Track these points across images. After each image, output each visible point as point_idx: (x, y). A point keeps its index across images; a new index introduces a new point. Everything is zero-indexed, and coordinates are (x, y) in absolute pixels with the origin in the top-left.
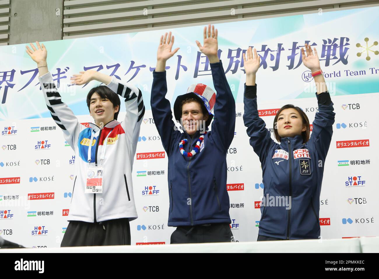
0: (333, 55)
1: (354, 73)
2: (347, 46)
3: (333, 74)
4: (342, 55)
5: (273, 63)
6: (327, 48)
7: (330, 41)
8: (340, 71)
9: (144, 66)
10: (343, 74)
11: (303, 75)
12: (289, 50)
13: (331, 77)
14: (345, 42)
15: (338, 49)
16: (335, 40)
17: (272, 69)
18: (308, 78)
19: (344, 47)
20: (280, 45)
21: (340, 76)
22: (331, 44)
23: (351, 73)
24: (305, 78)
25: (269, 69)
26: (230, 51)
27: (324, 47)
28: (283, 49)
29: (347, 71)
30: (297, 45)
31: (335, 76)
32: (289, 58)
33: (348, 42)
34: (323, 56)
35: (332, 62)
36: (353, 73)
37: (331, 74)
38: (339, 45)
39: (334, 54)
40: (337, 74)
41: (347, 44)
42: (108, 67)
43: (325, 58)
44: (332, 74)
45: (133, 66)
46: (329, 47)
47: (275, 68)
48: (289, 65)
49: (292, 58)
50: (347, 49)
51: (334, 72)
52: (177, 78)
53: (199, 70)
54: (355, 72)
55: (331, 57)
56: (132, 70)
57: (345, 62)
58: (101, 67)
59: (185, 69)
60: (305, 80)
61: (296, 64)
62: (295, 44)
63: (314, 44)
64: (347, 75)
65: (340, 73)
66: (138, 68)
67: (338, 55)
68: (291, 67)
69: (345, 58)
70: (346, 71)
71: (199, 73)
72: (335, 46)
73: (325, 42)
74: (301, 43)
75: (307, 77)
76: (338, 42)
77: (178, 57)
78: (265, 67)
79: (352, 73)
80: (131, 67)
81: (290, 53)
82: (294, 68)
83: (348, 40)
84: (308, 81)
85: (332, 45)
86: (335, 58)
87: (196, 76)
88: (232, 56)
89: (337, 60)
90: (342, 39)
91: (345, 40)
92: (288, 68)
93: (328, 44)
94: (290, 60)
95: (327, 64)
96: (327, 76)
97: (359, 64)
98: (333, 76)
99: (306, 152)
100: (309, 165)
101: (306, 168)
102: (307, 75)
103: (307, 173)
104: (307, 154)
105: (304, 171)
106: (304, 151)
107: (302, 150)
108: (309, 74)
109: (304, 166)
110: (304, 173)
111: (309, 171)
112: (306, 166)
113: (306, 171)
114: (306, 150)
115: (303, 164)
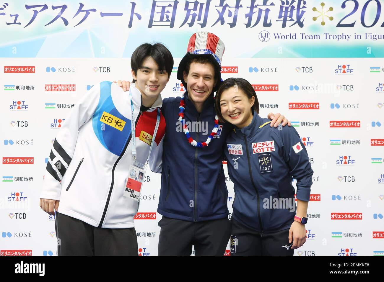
0: (290, 17)
1: (309, 37)
2: (303, 10)
4: (299, 17)
5: (231, 20)
8: (295, 34)
10: (299, 37)
11: (260, 34)
13: (287, 39)
15: (295, 11)
17: (229, 26)
18: (265, 38)
19: (301, 10)
21: (295, 39)
24: (261, 38)
25: (226, 26)
27: (282, 8)
29: (302, 34)
31: (290, 38)
32: (247, 16)
34: (280, 17)
35: (288, 23)
36: (308, 37)
37: (287, 36)
38: (296, 8)
40: (293, 37)
41: (304, 7)
43: (282, 19)
44: (288, 36)
46: (287, 8)
47: (233, 25)
48: (247, 23)
49: (249, 16)
50: (303, 12)
51: (290, 34)
52: (130, 26)
53: (154, 20)
57: (301, 25)
60: (261, 39)
61: (253, 23)
64: (302, 38)
65: (295, 36)
67: (294, 18)
68: (248, 25)
69: (301, 20)
71: (154, 23)
75: (263, 37)
79: (307, 36)
82: (251, 26)
84: (264, 41)
86: (292, 20)
87: (150, 25)
89: (293, 22)
94: (248, 18)
95: (284, 26)
96: (283, 37)
97: (314, 28)
98: (289, 37)
99: (267, 146)
100: (270, 160)
101: (266, 165)
102: (263, 35)
103: (267, 170)
104: (268, 148)
105: (265, 169)
106: (263, 144)
107: (261, 144)
108: (266, 34)
109: (264, 162)
110: (265, 171)
111: (270, 167)
112: (267, 162)
113: (267, 168)
114: (266, 143)
115: (263, 160)
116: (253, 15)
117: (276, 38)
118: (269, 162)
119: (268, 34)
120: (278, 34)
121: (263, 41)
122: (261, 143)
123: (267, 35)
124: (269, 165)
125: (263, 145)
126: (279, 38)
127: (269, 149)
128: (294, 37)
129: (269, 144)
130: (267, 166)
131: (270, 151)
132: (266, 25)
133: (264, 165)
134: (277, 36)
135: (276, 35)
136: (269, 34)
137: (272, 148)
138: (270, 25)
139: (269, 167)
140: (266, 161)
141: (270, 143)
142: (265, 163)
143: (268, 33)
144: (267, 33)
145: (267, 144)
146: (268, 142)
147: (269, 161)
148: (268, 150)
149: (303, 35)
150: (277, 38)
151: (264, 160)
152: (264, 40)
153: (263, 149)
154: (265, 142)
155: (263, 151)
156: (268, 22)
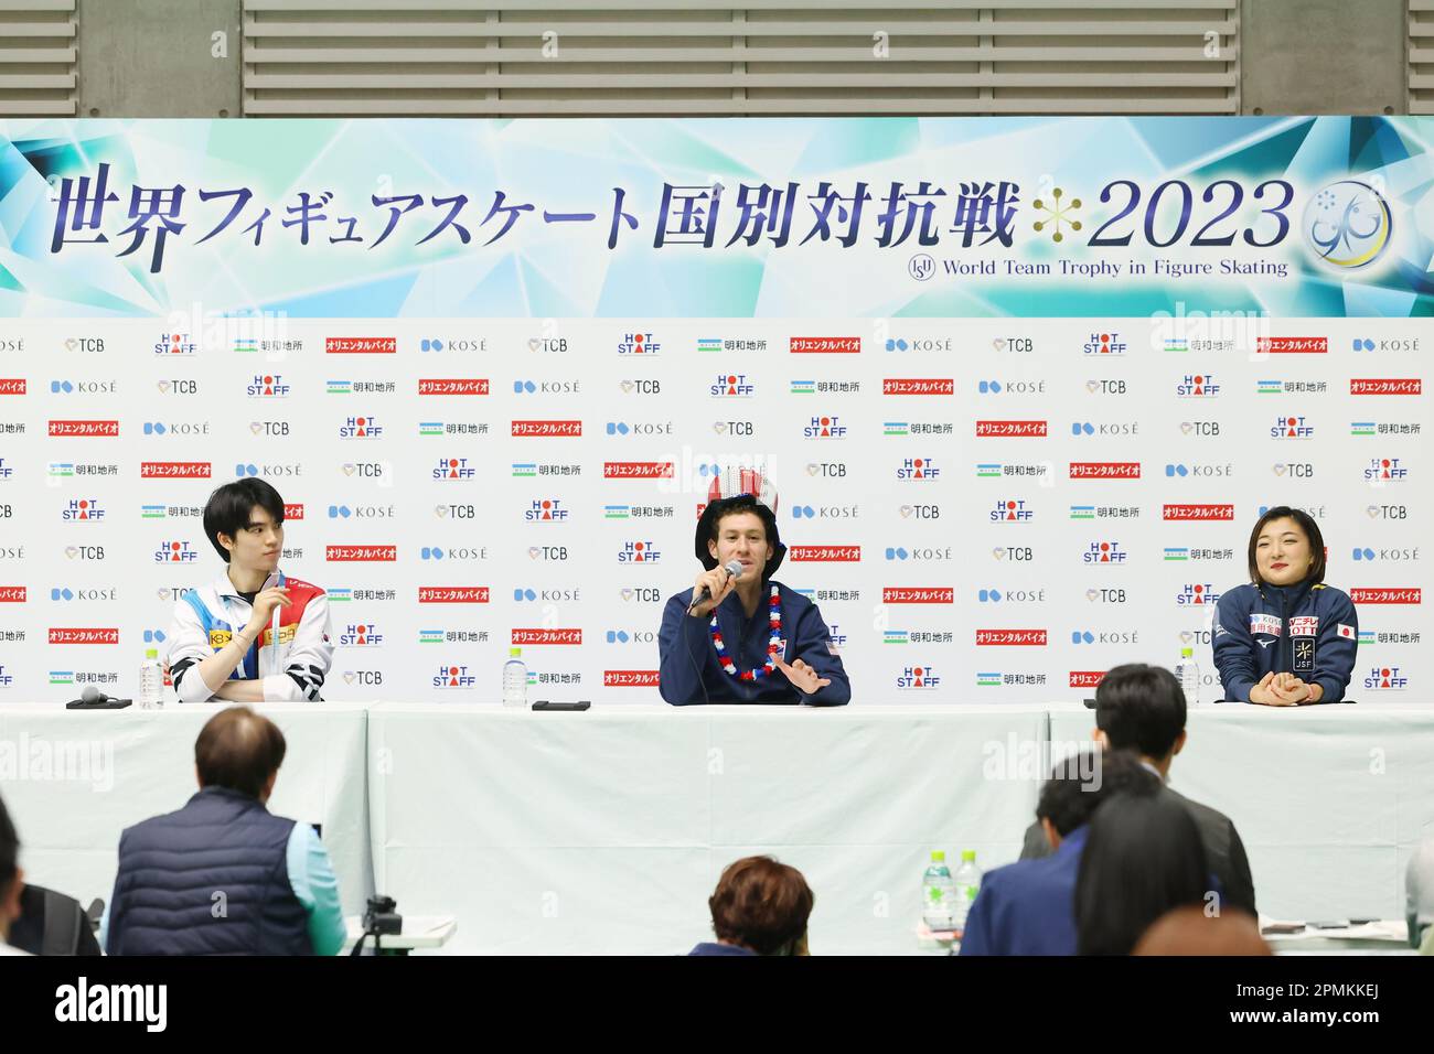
0: (981, 222)
1: (1025, 269)
2: (1013, 205)
3: (978, 266)
4: (1002, 223)
5: (844, 229)
6: (968, 202)
7: (976, 189)
8: (993, 262)
9: (529, 207)
10: (1001, 268)
11: (912, 262)
12: (883, 199)
13: (973, 273)
14: (1009, 194)
15: (993, 210)
16: (988, 186)
17: (841, 242)
18: (922, 270)
19: (1006, 206)
20: (861, 187)
21: (993, 273)
22: (977, 196)
24: (915, 270)
25: (834, 243)
26: (744, 191)
27: (962, 200)
28: (868, 197)
29: (1010, 262)
30: (902, 191)
31: (982, 272)
32: (881, 219)
33: (1016, 195)
34: (958, 222)
35: (978, 237)
36: (1023, 268)
37: (973, 266)
38: (995, 200)
39: (983, 220)
40: (988, 268)
41: (1014, 199)
42: (437, 202)
43: (963, 227)
44: (975, 267)
45: (503, 206)
46: (974, 202)
47: (849, 241)
48: (881, 236)
49: (887, 220)
50: (1012, 210)
51: (982, 262)
52: (612, 244)
53: (667, 229)
54: (1026, 267)
55: (977, 226)
56: (498, 213)
57: (1007, 241)
58: (418, 201)
59: (634, 224)
60: (914, 274)
61: (896, 236)
62: (896, 187)
63: (940, 192)
64: (1010, 272)
65: (993, 266)
66: (514, 211)
67: (992, 223)
68: (884, 241)
69: (1008, 230)
70: (1007, 264)
71: (667, 238)
72: (988, 200)
73: (965, 189)
74: (910, 187)
75: (920, 269)
76: (994, 193)
77: (615, 193)
78: (825, 236)
79: (1019, 267)
80: (497, 208)
81: (884, 209)
82: (892, 242)
83: (1016, 189)
84: (922, 279)
85: (979, 198)
86: (986, 229)
87: (659, 242)
88: (749, 202)
89: (989, 235)
90: (1004, 186)
91: (1010, 188)
92: (878, 243)
93: (971, 195)
94: (883, 224)
95: (967, 243)
96: (965, 270)
97: (1037, 249)
98: (977, 270)
102: (920, 263)
108: (925, 261)
116: (897, 217)
117: (948, 271)
119: (929, 261)
120: (952, 262)
121: (917, 278)
123: (928, 264)
126: (955, 272)
128: (990, 269)
132: (926, 240)
134: (950, 267)
135: (949, 264)
136: (932, 263)
138: (935, 241)
143: (930, 259)
144: (927, 259)
149: (1012, 264)
150: (952, 270)
152: (921, 275)
156: (931, 235)
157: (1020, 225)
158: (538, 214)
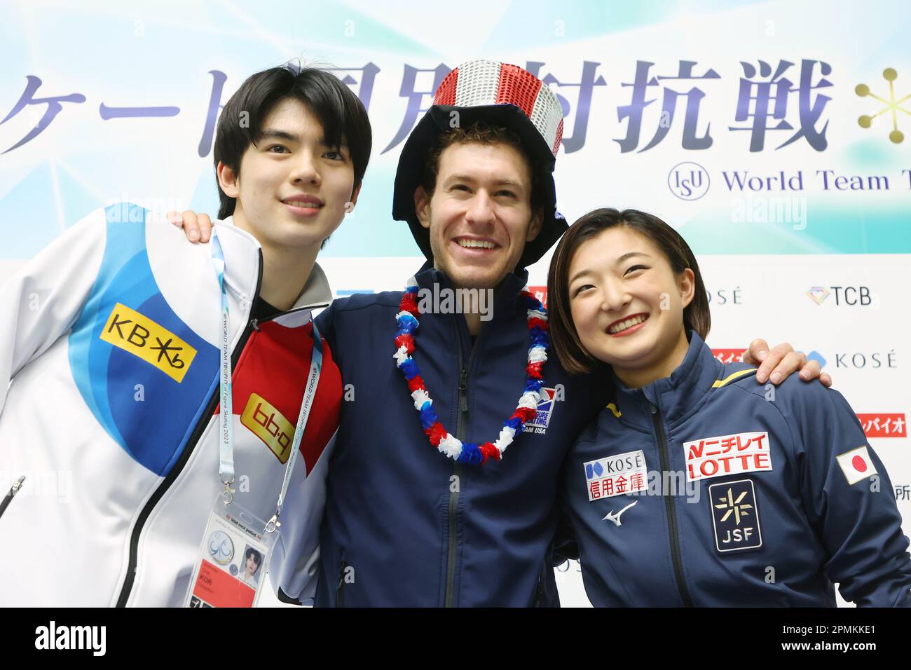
0: (776, 116)
1: (850, 183)
2: (824, 91)
3: (776, 179)
4: (809, 119)
6: (754, 91)
7: (765, 69)
8: (800, 173)
9: (78, 98)
10: (813, 183)
11: (674, 176)
12: (623, 85)
13: (769, 188)
14: (817, 76)
15: (793, 99)
16: (784, 65)
18: (690, 185)
19: (813, 94)
20: (590, 68)
21: (801, 188)
22: (768, 79)
23: (839, 181)
24: (678, 186)
26: (410, 74)
27: (745, 86)
28: (602, 82)
29: (825, 173)
30: (652, 73)
31: (783, 188)
32: (622, 113)
33: (828, 78)
34: (741, 116)
35: (773, 138)
36: (846, 181)
37: (769, 180)
38: (797, 84)
39: (780, 113)
40: (791, 182)
41: (824, 83)
43: (750, 122)
44: (772, 181)
45: (37, 95)
46: (764, 88)
47: (574, 143)
48: (623, 136)
49: (632, 114)
50: (822, 100)
51: (782, 173)
54: (852, 180)
55: (771, 122)
56: (28, 106)
57: (819, 143)
60: (678, 191)
61: (646, 135)
62: (643, 68)
63: (712, 74)
64: (826, 187)
65: (800, 179)
66: (54, 104)
67: (793, 116)
68: (628, 144)
69: (818, 127)
70: (821, 175)
72: (785, 86)
73: (749, 70)
74: (665, 67)
75: (686, 183)
76: (793, 75)
77: (211, 78)
79: (841, 181)
80: (27, 98)
81: (626, 98)
82: (640, 147)
83: (826, 69)
84: (690, 197)
85: (772, 82)
86: (784, 126)
88: (417, 89)
89: (789, 134)
90: (807, 66)
91: (817, 69)
92: (618, 146)
93: (758, 78)
94: (626, 120)
95: (757, 146)
96: (756, 184)
97: (866, 154)
98: (776, 185)
99: (740, 449)
100: (753, 505)
101: (738, 521)
102: (685, 175)
103: (743, 543)
104: (744, 458)
105: (733, 537)
106: (729, 444)
107: (721, 443)
108: (692, 173)
109: (730, 512)
110: (733, 544)
111: (755, 532)
112: (740, 511)
113: (742, 534)
114: (738, 438)
115: (727, 502)
116: (646, 110)
117: (730, 188)
118: (751, 511)
119: (700, 173)
120: (736, 174)
121: (683, 197)
122: (720, 439)
123: (698, 177)
124: (748, 521)
125: (726, 448)
126: (741, 187)
127: (751, 461)
128: (796, 183)
129: (749, 442)
130: (741, 527)
131: (752, 468)
132: (693, 143)
133: (731, 523)
134: (733, 180)
135: (731, 177)
136: (704, 175)
137: (760, 457)
138: (706, 143)
139: (748, 532)
140: (736, 508)
141: (754, 440)
142: (733, 514)
143: (701, 169)
144: (696, 169)
145: (743, 444)
146: (745, 437)
147: (748, 506)
148: (745, 467)
149: (829, 175)
150: (736, 186)
151: (731, 504)
152: (687, 192)
153: (726, 460)
154: (735, 436)
155: (727, 469)
156: (700, 134)
157: (835, 121)
158: (90, 109)
